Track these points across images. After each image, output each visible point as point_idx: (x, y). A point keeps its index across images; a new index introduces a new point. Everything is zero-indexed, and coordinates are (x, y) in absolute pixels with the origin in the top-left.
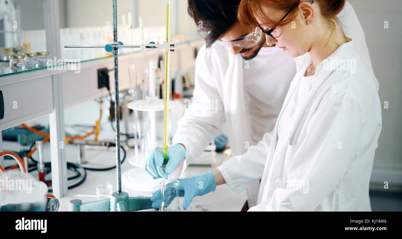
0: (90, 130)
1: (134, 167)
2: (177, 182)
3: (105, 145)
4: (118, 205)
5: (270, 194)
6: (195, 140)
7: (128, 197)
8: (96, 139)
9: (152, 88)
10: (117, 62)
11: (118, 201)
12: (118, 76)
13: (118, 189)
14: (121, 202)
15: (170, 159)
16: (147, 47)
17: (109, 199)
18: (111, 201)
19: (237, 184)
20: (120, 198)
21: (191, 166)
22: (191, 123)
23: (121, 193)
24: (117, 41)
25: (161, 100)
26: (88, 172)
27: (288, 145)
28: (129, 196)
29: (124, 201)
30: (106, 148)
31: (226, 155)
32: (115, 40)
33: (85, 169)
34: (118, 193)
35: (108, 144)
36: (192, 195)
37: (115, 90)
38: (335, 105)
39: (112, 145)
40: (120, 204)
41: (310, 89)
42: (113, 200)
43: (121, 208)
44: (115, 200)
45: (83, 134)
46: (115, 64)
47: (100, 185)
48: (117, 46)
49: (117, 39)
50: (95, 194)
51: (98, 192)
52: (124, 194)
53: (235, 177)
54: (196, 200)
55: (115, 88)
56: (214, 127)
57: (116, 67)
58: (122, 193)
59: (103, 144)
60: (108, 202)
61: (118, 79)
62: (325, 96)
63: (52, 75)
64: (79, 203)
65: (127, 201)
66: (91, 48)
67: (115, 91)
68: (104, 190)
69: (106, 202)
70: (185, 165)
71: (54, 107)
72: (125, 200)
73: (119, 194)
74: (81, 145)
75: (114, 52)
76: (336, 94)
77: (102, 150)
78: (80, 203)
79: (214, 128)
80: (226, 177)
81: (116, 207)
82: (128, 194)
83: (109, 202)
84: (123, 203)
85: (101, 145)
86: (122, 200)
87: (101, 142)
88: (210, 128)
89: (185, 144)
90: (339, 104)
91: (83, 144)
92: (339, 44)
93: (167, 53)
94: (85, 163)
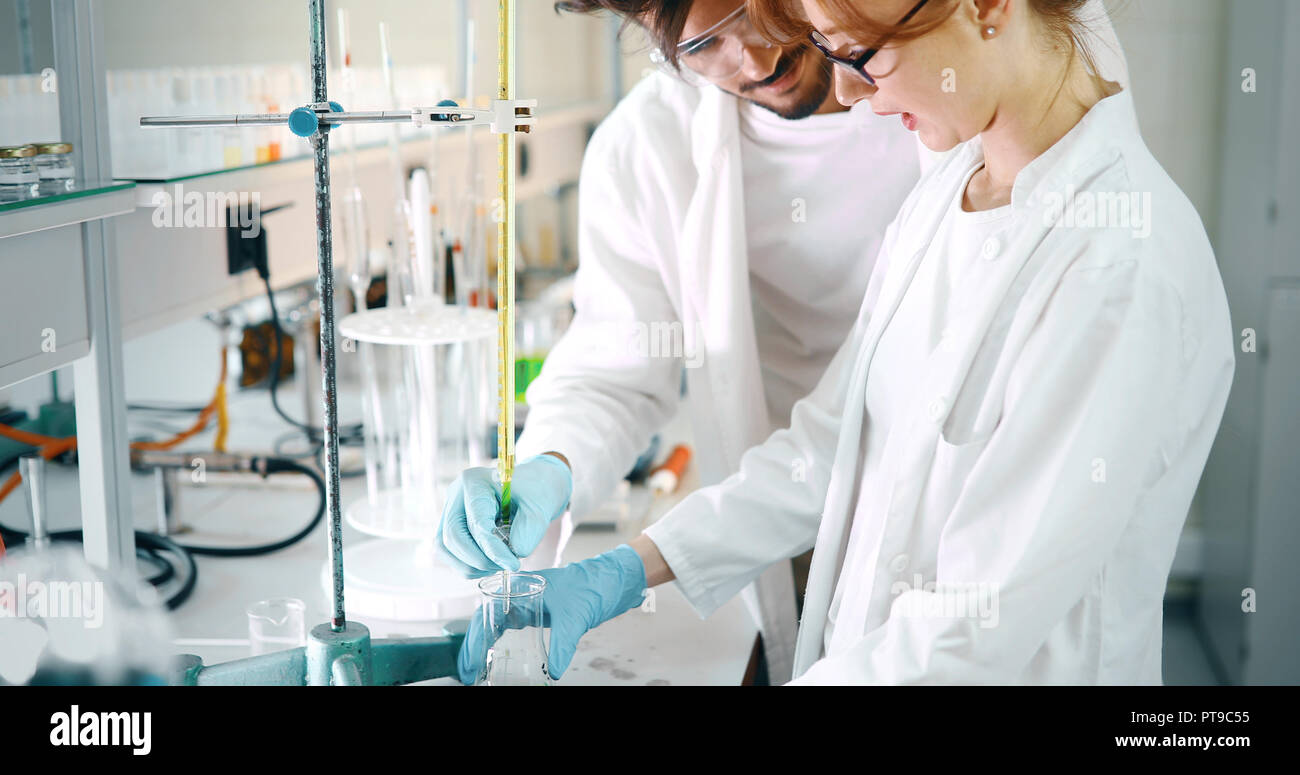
0: (188, 423)
1: (368, 537)
2: (538, 581)
3: (254, 468)
4: (336, 667)
5: (882, 613)
6: (597, 443)
7: (368, 639)
8: (219, 449)
9: (424, 270)
10: (326, 173)
11: (333, 654)
12: (329, 222)
13: (332, 614)
14: (346, 659)
15: (521, 505)
16: (435, 117)
17: (303, 649)
18: (309, 654)
19: (711, 584)
20: (343, 644)
21: (582, 529)
22: (575, 388)
23: (345, 628)
24: (324, 98)
25: (451, 309)
26: (200, 560)
27: (937, 441)
28: (372, 637)
29: (357, 653)
30: (255, 479)
31: (659, 490)
32: (317, 95)
33: (191, 551)
34: (334, 627)
35: (261, 465)
36: (579, 627)
37: (321, 268)
38: (1107, 303)
39: (280, 465)
40: (344, 663)
41: (999, 255)
42: (316, 651)
43: (347, 674)
44: (325, 651)
45: (162, 437)
46: (321, 180)
47: (263, 603)
48: (326, 115)
49: (325, 90)
50: (246, 635)
51: (254, 627)
52: (355, 630)
53: (708, 560)
54: (587, 643)
55: (321, 261)
56: (650, 397)
57: (323, 188)
58: (347, 626)
59: (246, 464)
60: (298, 657)
61: (330, 231)
62: (1067, 274)
63: (83, 225)
64: (194, 667)
65: (366, 651)
66: (234, 125)
67: (322, 272)
68: (278, 622)
69: (292, 658)
70: (567, 526)
71: (89, 338)
72: (360, 651)
73: (337, 631)
74: (165, 468)
75: (320, 136)
76: (1111, 266)
77: (235, 487)
78: (198, 667)
79: (651, 404)
80: (676, 562)
81: (330, 674)
82: (367, 630)
83: (301, 658)
84: (353, 661)
85: (237, 468)
86: (349, 649)
87: (237, 457)
88: (639, 400)
89: (566, 456)
90: (1123, 300)
91: (176, 467)
92: (1087, 105)
93: (505, 137)
94: (184, 530)
